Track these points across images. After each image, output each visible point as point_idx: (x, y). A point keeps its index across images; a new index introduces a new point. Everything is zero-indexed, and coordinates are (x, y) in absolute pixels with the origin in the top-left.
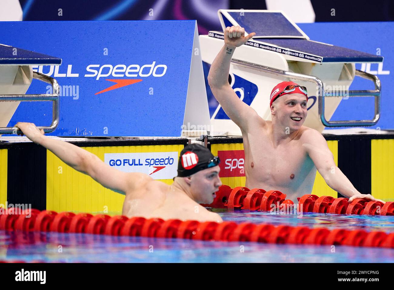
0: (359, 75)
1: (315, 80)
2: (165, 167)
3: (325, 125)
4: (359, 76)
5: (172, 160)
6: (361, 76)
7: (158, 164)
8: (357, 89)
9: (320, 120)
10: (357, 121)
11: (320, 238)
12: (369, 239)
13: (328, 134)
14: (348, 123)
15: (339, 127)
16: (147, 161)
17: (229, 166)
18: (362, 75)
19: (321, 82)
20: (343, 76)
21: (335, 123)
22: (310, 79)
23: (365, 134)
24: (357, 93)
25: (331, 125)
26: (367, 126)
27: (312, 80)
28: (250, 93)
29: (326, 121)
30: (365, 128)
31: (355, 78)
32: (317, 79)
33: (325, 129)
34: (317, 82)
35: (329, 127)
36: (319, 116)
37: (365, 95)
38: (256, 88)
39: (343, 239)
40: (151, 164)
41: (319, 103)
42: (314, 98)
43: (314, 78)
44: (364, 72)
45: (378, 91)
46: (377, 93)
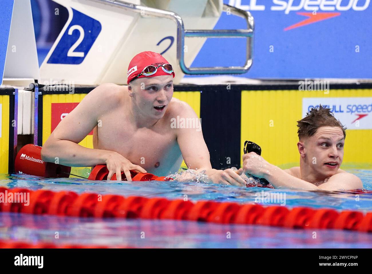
1: (173, 16)
3: (184, 72)
8: (225, 28)
9: (179, 66)
10: (224, 67)
11: (181, 212)
12: (242, 215)
13: (189, 84)
14: (213, 70)
15: (202, 75)
18: (230, 10)
19: (180, 18)
20: (208, 11)
21: (197, 71)
22: (166, 15)
23: (234, 83)
25: (192, 72)
26: (237, 74)
27: (169, 17)
28: (91, 31)
29: (186, 68)
30: (234, 76)
31: (222, 14)
32: (175, 15)
33: (185, 77)
34: (176, 19)
35: (189, 75)
36: (178, 61)
37: (235, 36)
38: (99, 25)
39: (209, 214)
41: (177, 45)
42: (172, 38)
43: (172, 14)
44: (233, 7)
45: (251, 30)
46: (250, 33)
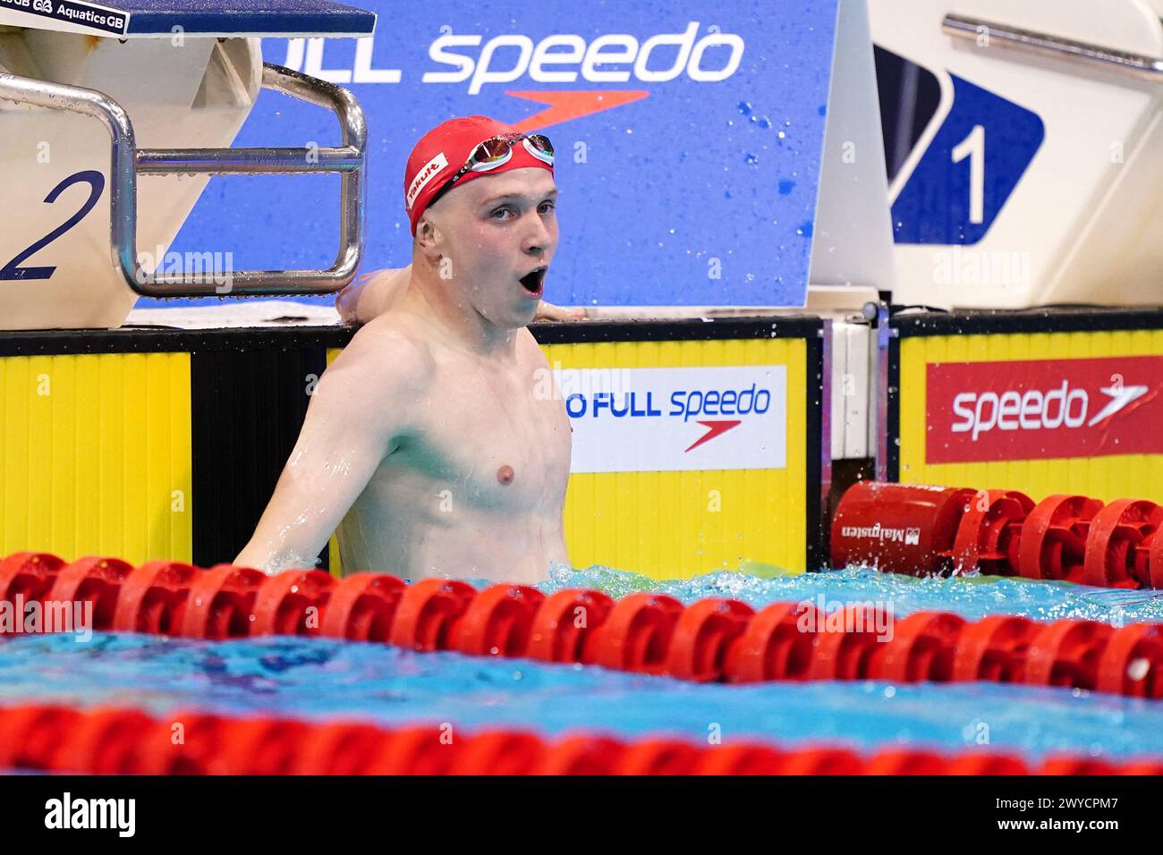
0: (278, 86)
1: (97, 105)
2: (737, 423)
3: (135, 289)
4: (277, 88)
5: (765, 396)
6: (284, 91)
7: (715, 413)
9: (118, 269)
10: (266, 272)
16: (677, 398)
17: (963, 420)
18: (286, 86)
19: (122, 112)
20: (212, 90)
22: (75, 100)
23: (301, 324)
24: (266, 158)
25: (162, 290)
26: (311, 293)
27: (86, 107)
31: (259, 96)
32: (106, 101)
33: (138, 306)
34: (108, 113)
35: (152, 300)
36: (116, 252)
40: (690, 410)
41: (112, 201)
42: (95, 178)
43: (96, 97)
44: (297, 74)
45: (355, 150)
46: (350, 156)
